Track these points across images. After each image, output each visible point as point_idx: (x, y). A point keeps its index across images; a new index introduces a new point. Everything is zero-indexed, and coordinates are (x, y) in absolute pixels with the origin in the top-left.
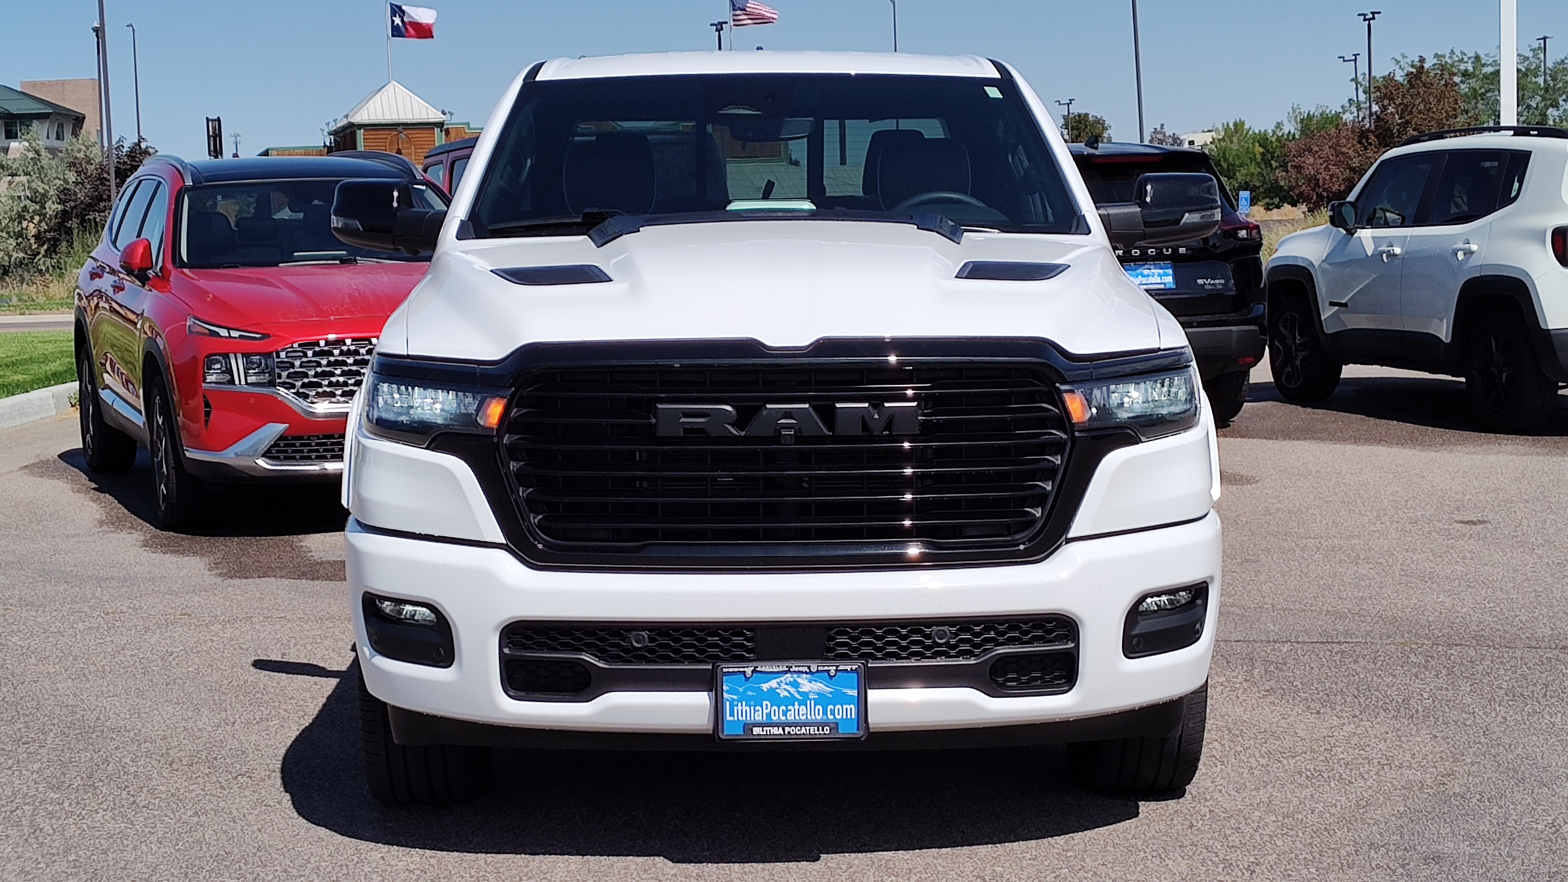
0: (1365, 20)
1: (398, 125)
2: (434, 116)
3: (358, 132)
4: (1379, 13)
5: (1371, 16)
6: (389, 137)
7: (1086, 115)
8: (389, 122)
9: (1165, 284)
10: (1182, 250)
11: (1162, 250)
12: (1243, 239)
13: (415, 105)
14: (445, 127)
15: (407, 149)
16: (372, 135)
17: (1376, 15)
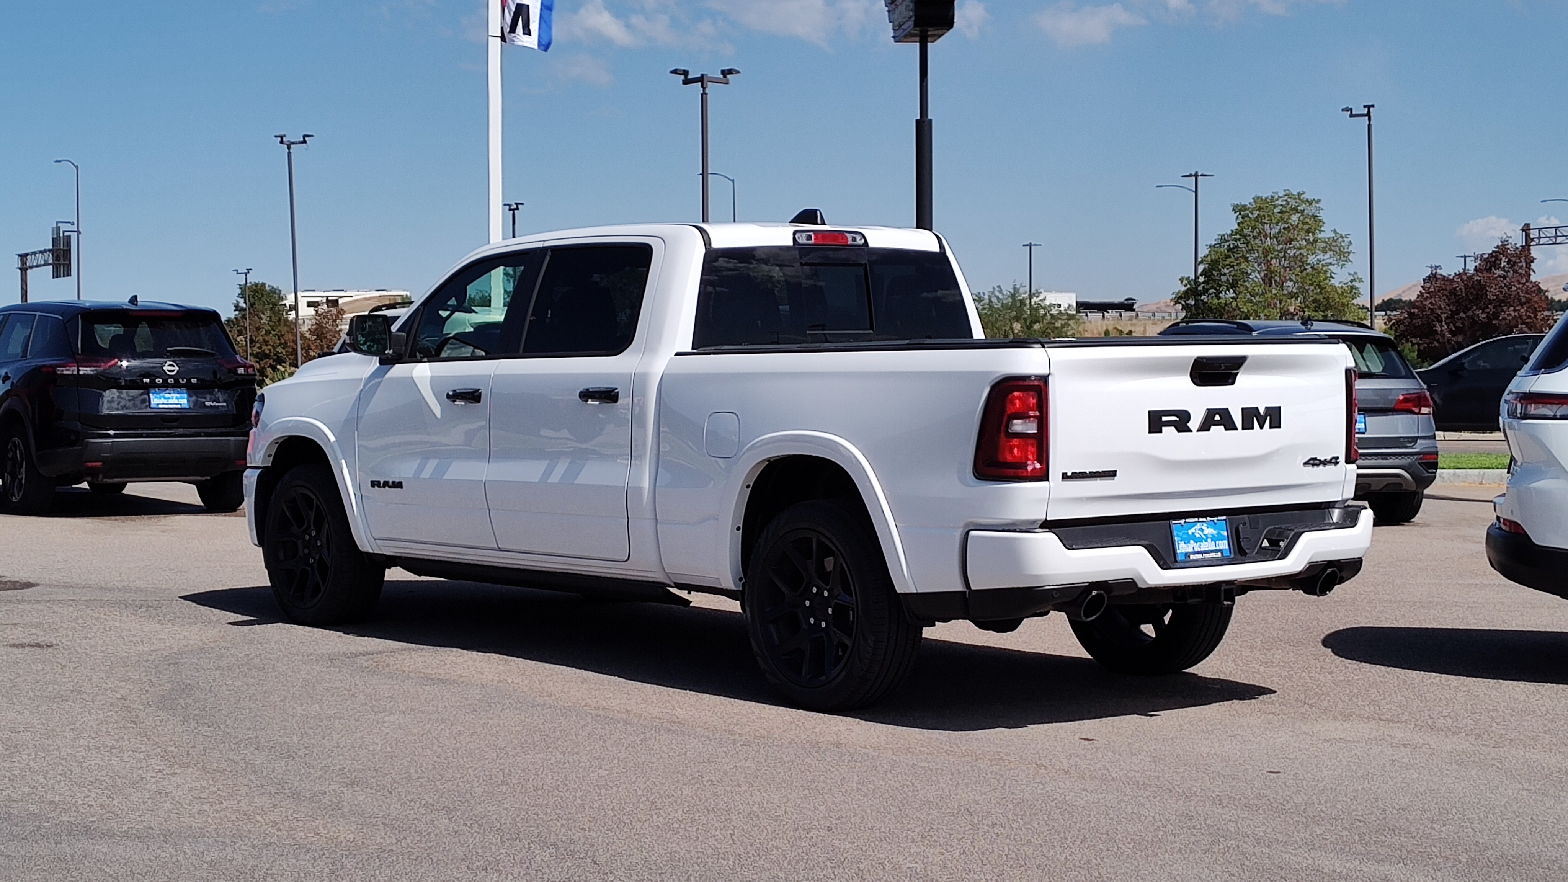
0: (510, 210)
4: (522, 204)
5: (515, 206)
7: (263, 284)
9: (181, 404)
10: (194, 381)
11: (178, 380)
12: (241, 375)
17: (520, 206)
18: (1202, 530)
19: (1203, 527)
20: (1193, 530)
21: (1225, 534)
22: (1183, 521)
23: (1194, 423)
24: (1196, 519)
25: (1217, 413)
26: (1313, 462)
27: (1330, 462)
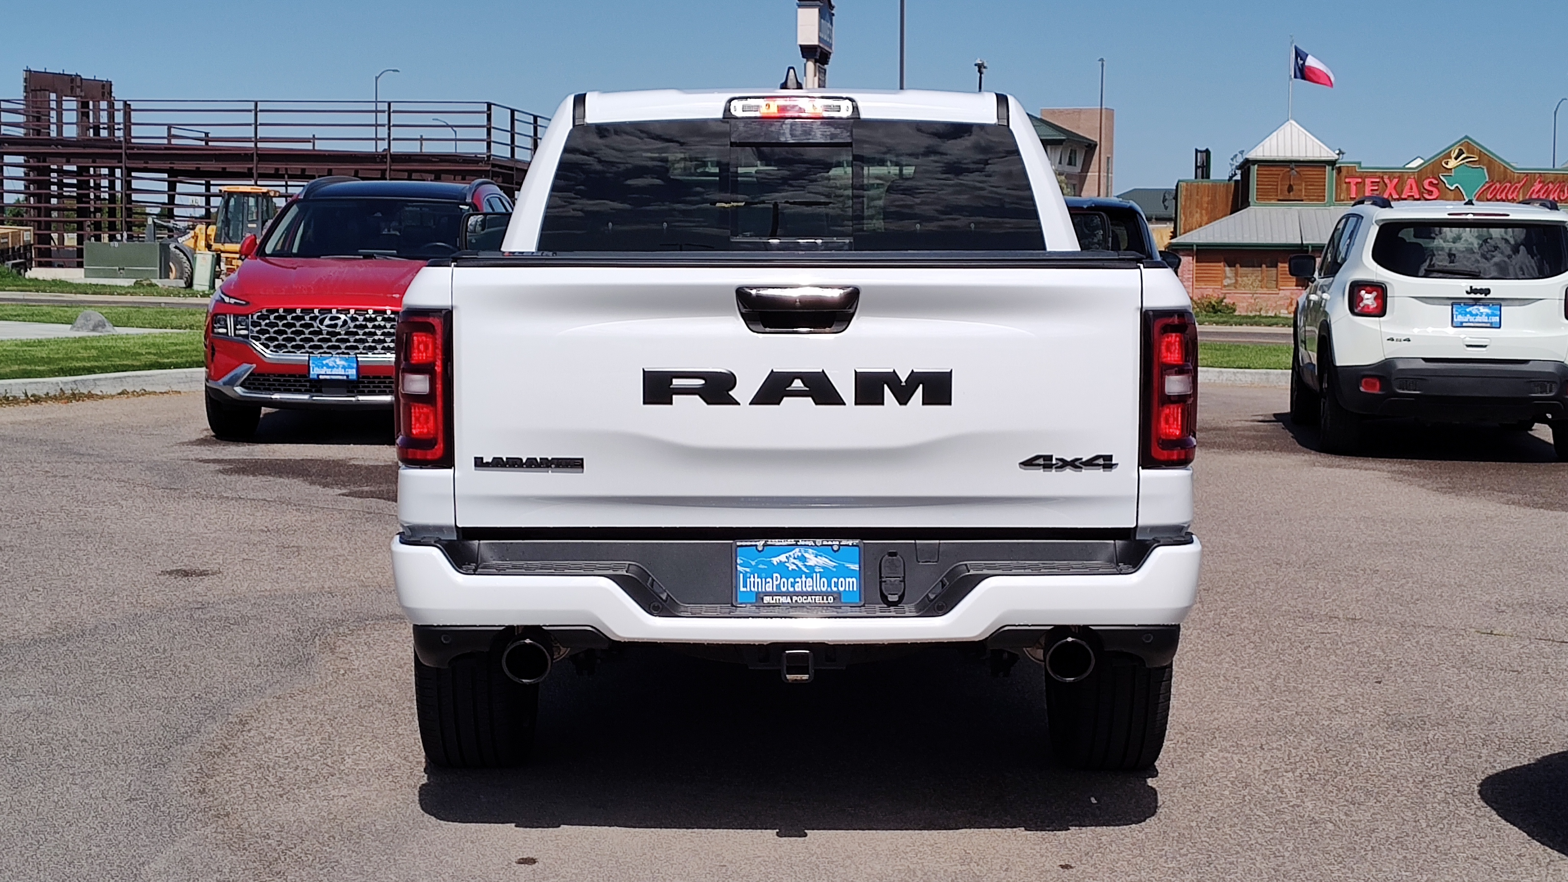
1: (1291, 162)
2: (1326, 153)
3: (1252, 167)
6: (1281, 173)
8: (1282, 159)
13: (1309, 144)
14: (1337, 165)
15: (1298, 185)
16: (1265, 171)
18: (803, 559)
19: (806, 555)
20: (783, 558)
21: (856, 567)
22: (762, 542)
23: (744, 391)
24: (792, 541)
25: (798, 378)
26: (1044, 462)
27: (1091, 463)
